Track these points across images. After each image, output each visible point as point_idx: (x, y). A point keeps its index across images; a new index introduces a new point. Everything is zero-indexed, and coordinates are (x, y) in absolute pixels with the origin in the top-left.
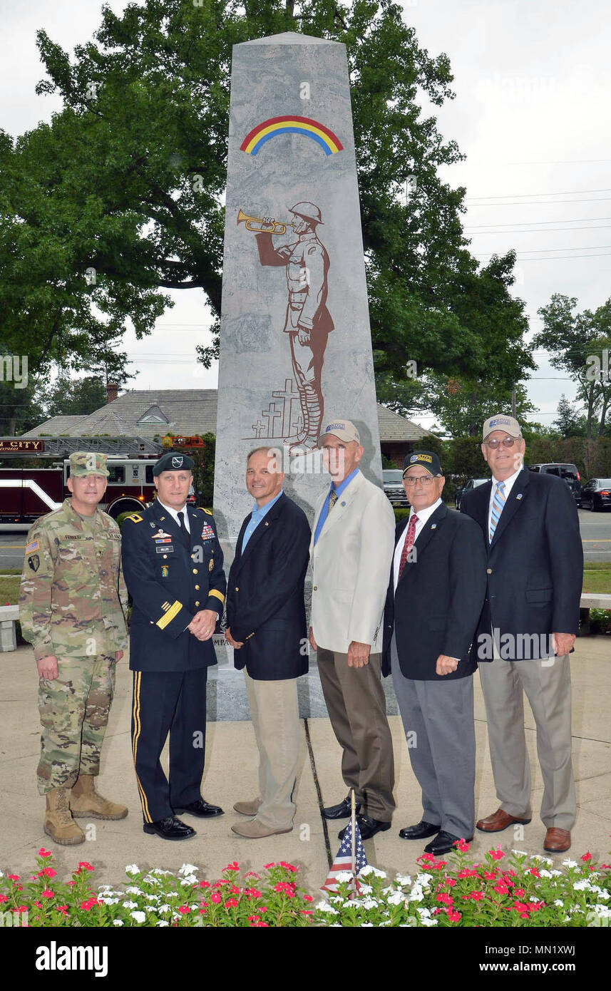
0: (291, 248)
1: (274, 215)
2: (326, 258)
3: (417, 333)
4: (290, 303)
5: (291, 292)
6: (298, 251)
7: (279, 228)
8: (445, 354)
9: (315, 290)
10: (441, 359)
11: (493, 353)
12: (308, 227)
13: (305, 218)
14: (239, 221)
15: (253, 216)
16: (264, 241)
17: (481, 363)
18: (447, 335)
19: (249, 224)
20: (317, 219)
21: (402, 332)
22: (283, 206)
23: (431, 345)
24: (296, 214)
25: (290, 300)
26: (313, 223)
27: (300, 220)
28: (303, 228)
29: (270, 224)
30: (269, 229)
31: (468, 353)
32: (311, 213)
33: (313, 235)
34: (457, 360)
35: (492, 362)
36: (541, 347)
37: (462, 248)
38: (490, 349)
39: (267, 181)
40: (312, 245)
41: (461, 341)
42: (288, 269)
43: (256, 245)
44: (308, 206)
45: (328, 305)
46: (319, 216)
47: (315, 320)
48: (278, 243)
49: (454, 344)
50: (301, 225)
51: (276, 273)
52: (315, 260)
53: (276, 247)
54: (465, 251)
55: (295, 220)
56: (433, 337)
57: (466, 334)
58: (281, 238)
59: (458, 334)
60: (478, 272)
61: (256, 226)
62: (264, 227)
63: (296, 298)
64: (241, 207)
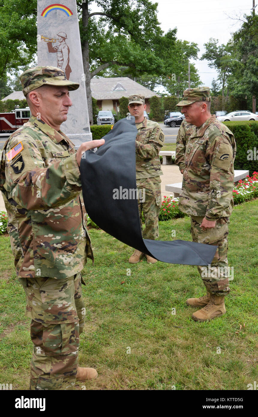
0: (58, 47)
1: (52, 37)
2: (69, 50)
3: (140, 59)
4: (58, 64)
5: (58, 61)
6: (60, 48)
7: (54, 41)
8: (150, 67)
9: (66, 59)
10: (149, 69)
11: (169, 66)
12: (63, 40)
13: (62, 37)
14: (42, 39)
15: (46, 37)
16: (50, 45)
17: (163, 70)
18: (151, 60)
19: (45, 40)
20: (66, 37)
21: (133, 60)
22: (55, 34)
23: (145, 64)
24: (59, 36)
25: (58, 63)
26: (64, 39)
27: (60, 38)
28: (61, 40)
29: (51, 39)
30: (51, 41)
31: (159, 66)
32: (64, 35)
33: (64, 43)
34: (154, 69)
35: (168, 70)
36: (205, 59)
37: (158, 26)
38: (167, 65)
39: (50, 26)
40: (64, 46)
41: (156, 62)
42: (57, 53)
43: (47, 46)
44: (62, 33)
45: (69, 64)
46: (66, 36)
47: (66, 69)
48: (54, 45)
49: (153, 63)
50: (61, 39)
51: (53, 55)
52: (65, 51)
53: (53, 47)
54: (159, 27)
55: (59, 38)
56: (145, 61)
57: (158, 59)
58: (55, 44)
59: (155, 59)
60: (164, 35)
61: (47, 40)
62: (49, 41)
63: (60, 62)
64: (42, 34)
